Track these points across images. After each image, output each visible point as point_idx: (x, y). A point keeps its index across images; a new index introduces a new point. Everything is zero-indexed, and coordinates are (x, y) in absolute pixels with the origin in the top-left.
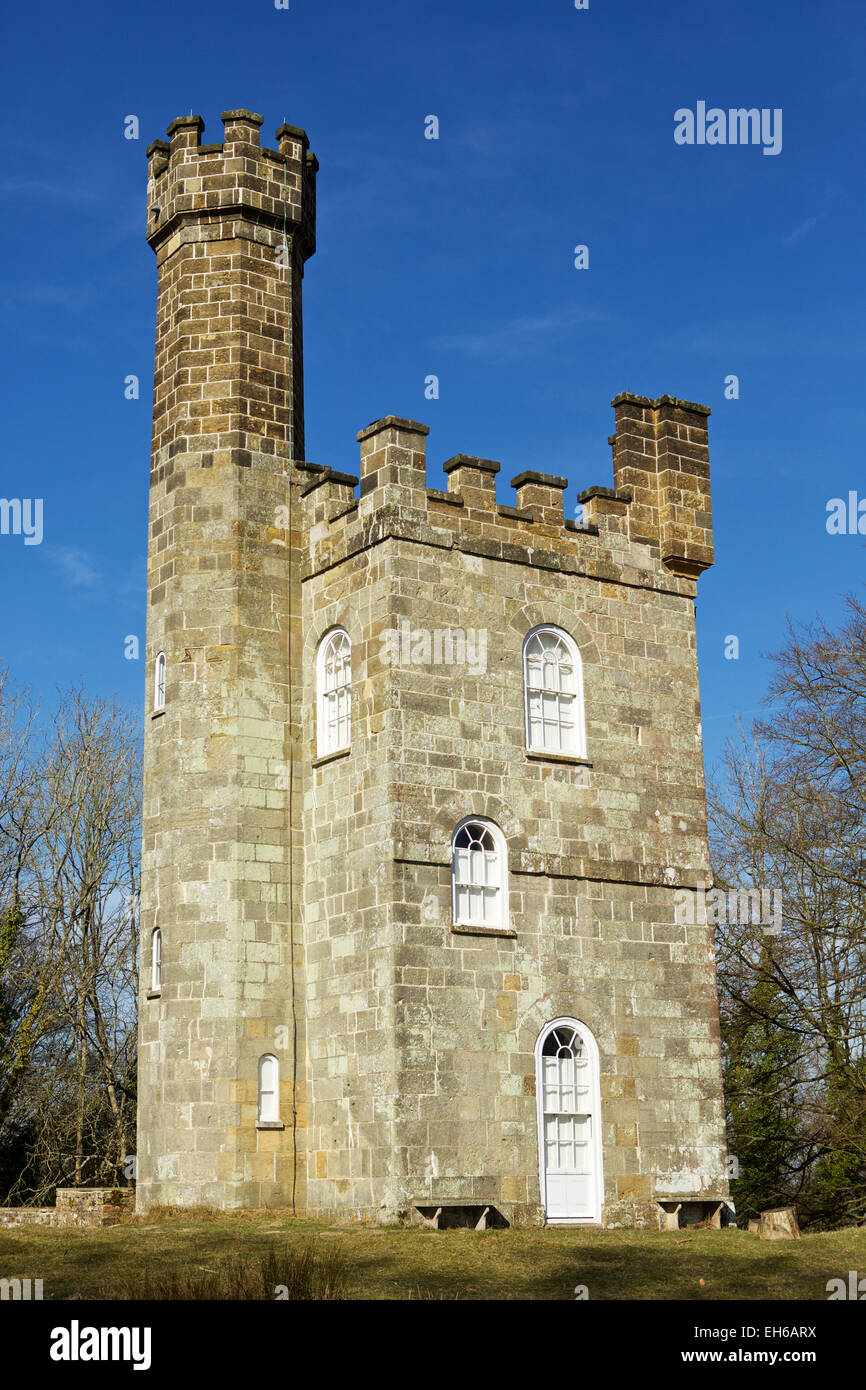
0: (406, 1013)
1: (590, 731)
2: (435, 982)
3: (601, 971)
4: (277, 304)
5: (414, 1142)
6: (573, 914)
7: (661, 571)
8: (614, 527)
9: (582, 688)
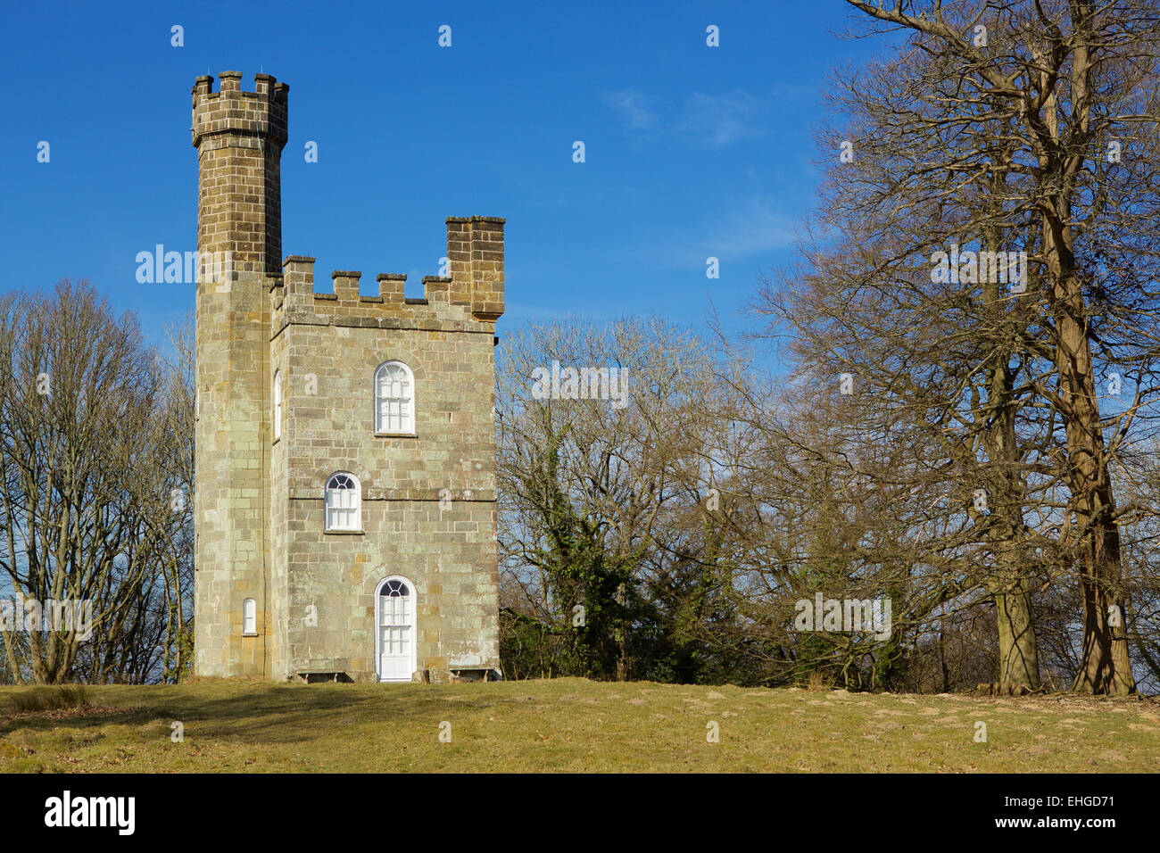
0: (295, 576)
1: (417, 418)
2: (313, 560)
3: (419, 550)
4: (255, 182)
5: (299, 641)
6: (402, 520)
7: (471, 320)
8: (439, 298)
9: (413, 394)
